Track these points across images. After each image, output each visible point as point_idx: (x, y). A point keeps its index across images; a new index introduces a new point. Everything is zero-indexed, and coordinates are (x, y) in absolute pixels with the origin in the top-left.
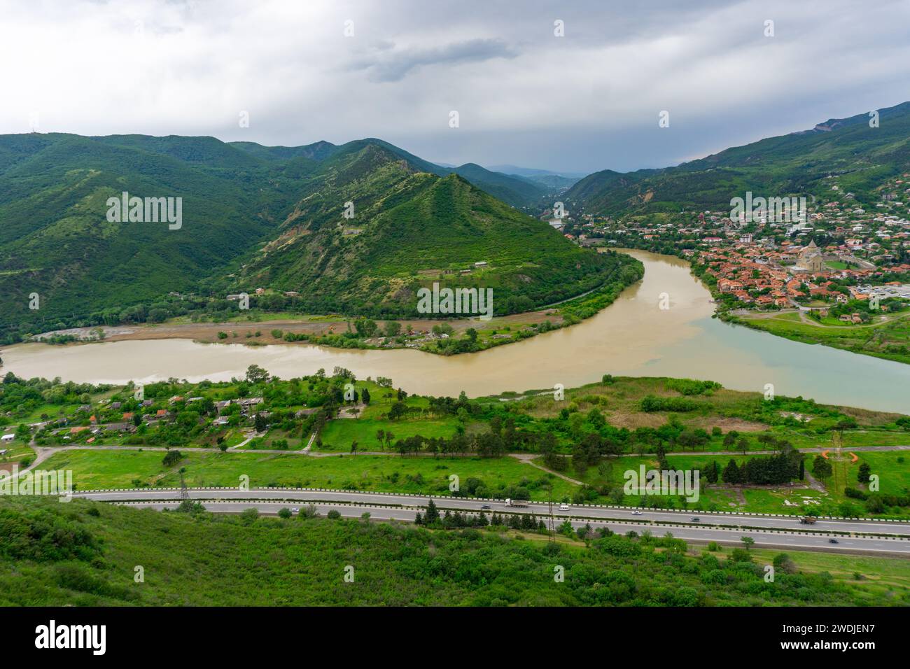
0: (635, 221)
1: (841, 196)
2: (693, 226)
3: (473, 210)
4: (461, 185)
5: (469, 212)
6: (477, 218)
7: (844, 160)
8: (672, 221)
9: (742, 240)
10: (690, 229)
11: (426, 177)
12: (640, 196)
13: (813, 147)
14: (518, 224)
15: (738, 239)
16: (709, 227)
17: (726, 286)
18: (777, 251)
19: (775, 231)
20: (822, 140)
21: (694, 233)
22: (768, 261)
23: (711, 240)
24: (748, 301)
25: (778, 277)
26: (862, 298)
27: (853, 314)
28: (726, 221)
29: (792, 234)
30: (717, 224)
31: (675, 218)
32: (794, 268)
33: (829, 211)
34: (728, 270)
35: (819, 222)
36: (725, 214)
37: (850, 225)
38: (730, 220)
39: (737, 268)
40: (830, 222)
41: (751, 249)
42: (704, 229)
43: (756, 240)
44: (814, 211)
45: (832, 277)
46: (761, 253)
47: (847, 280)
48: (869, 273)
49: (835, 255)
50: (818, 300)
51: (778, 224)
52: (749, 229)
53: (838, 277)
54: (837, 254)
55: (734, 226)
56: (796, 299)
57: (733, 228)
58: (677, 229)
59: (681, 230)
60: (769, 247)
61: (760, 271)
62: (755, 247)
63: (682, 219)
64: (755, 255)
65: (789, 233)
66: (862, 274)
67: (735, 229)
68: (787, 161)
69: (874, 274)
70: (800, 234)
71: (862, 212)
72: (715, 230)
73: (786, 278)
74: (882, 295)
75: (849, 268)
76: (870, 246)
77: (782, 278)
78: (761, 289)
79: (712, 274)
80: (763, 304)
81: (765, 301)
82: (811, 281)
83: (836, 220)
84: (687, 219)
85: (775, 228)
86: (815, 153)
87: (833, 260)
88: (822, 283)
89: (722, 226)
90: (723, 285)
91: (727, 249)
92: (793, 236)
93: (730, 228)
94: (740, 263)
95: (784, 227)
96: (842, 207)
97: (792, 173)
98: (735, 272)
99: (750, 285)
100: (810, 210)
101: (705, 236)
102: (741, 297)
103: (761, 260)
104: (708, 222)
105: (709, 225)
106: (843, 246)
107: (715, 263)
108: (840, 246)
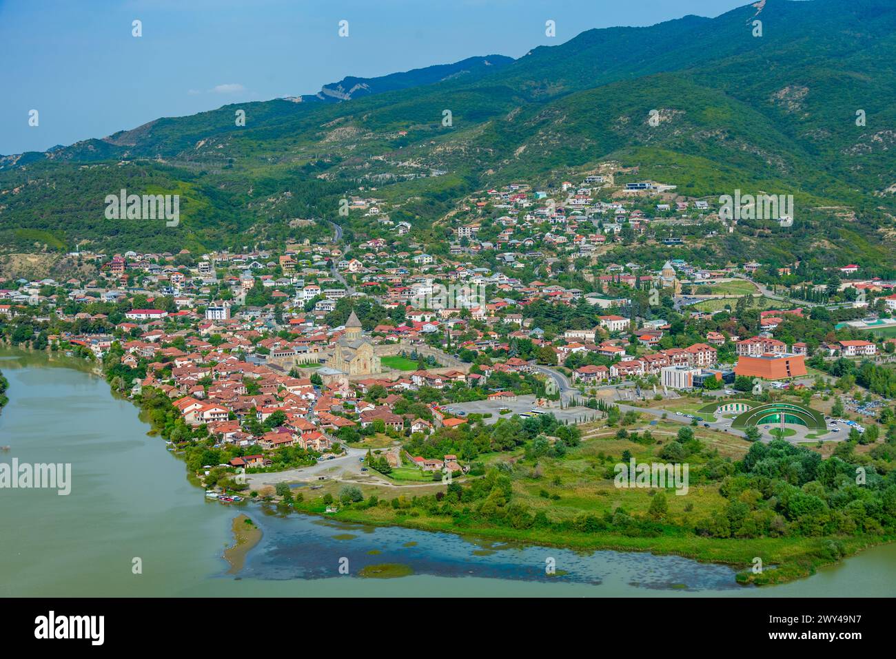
1: (388, 227)
2: (103, 284)
7: (381, 158)
8: (53, 272)
9: (209, 315)
10: (92, 290)
13: (324, 129)
15: (201, 312)
16: (137, 286)
17: (191, 413)
18: (285, 336)
19: (275, 294)
20: (341, 116)
21: (105, 299)
22: (267, 357)
23: (143, 316)
24: (244, 443)
25: (295, 390)
26: (455, 424)
27: (446, 456)
28: (173, 273)
29: (305, 301)
30: (155, 280)
31: (60, 266)
32: (322, 370)
33: (371, 256)
34: (192, 378)
35: (354, 278)
36: (167, 259)
37: (408, 284)
38: (181, 271)
39: (208, 373)
40: (374, 278)
41: (231, 334)
42: (126, 291)
43: (238, 314)
44: (343, 256)
45: (396, 386)
46: (254, 341)
47: (424, 392)
48: (459, 377)
49: (392, 342)
50: (378, 434)
51: (278, 280)
52: (221, 292)
53: (406, 386)
54: (396, 340)
55: (190, 284)
56: (335, 434)
57: (188, 288)
58: (66, 290)
59: (76, 292)
60: (266, 329)
61: (258, 379)
62: (237, 329)
63: (76, 269)
64: (242, 346)
65: (301, 301)
66: (447, 379)
67: (192, 291)
68: (278, 154)
69: (467, 379)
70: (322, 302)
71: (427, 259)
72: (150, 294)
73: (311, 391)
74: (486, 416)
75: (421, 368)
76: (451, 324)
77: (304, 391)
78: (265, 416)
79: (160, 390)
80: (276, 448)
81: (279, 441)
82: (359, 396)
83: (385, 273)
84: (87, 268)
85: (273, 289)
86: (327, 141)
87: (389, 354)
88: (380, 400)
89: (165, 283)
90: (186, 410)
91: (182, 334)
92: (310, 307)
93: (181, 288)
94: (214, 364)
95: (291, 286)
96: (391, 247)
97: (291, 179)
98: (206, 383)
99: (241, 410)
100: (336, 254)
101: (130, 305)
102: (229, 435)
103: (254, 356)
104: (133, 277)
105: (138, 282)
106: (404, 324)
107: (159, 366)
108: (400, 326)
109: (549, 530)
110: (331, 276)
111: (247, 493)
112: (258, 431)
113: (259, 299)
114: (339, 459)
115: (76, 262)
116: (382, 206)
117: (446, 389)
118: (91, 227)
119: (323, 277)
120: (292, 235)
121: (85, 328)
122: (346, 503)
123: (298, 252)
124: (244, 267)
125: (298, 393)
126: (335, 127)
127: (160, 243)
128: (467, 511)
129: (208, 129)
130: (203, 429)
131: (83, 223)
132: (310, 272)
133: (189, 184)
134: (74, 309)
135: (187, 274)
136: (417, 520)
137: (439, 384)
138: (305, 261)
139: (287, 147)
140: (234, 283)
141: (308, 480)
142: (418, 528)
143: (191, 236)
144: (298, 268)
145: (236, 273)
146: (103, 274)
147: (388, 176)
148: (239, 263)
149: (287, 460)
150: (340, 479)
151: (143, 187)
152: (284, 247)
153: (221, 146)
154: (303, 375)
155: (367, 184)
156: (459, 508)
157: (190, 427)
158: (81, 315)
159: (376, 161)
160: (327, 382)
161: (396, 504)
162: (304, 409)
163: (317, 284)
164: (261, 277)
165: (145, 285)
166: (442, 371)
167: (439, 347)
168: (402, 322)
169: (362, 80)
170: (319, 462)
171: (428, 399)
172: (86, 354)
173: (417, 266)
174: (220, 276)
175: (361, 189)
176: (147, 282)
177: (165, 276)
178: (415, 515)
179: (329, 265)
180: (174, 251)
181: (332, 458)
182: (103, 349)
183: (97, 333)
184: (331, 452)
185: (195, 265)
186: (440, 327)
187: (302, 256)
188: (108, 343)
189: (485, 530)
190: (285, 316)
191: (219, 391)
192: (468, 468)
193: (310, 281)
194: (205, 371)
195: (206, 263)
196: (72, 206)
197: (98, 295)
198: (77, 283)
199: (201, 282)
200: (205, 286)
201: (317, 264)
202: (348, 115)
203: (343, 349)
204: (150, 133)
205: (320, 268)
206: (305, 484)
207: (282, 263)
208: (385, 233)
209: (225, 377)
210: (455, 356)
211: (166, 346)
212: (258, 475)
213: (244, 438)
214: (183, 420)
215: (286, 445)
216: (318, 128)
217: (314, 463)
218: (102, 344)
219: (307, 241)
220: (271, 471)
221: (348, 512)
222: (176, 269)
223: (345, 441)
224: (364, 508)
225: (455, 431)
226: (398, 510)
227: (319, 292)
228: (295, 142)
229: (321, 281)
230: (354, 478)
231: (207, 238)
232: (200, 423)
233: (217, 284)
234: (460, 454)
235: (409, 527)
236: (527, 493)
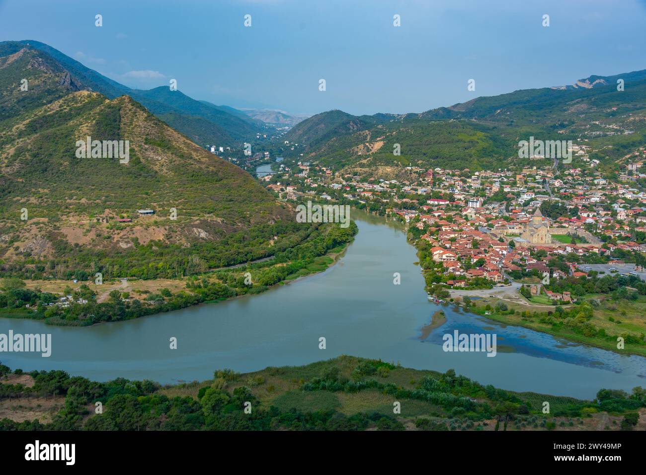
0: (355, 174)
1: (585, 162)
2: (420, 184)
3: (146, 143)
4: (133, 110)
5: (140, 146)
6: (151, 154)
7: (597, 123)
8: (397, 177)
9: (470, 204)
10: (414, 187)
11: (89, 96)
12: (367, 144)
13: (568, 105)
14: (203, 166)
15: (467, 202)
16: (437, 187)
17: (438, 255)
18: (507, 219)
19: (508, 196)
20: (580, 98)
21: (419, 192)
22: (492, 229)
23: (436, 203)
24: (458, 273)
25: (497, 248)
26: (578, 275)
27: (564, 292)
28: (457, 180)
29: (525, 201)
30: (447, 184)
31: (401, 174)
32: (516, 239)
33: (570, 178)
34: (447, 237)
35: (556, 190)
36: (457, 173)
37: (587, 195)
38: (461, 180)
39: (456, 235)
40: (567, 190)
41: (478, 215)
42: (431, 189)
43: (486, 205)
44: (553, 177)
45: (555, 251)
46: (488, 220)
47: (570, 256)
48: (594, 249)
49: (565, 227)
50: (533, 276)
51: (513, 188)
52: (480, 193)
53: (561, 252)
54: (567, 226)
55: (465, 187)
56: (509, 274)
57: (463, 190)
58: (401, 186)
59: (406, 188)
60: (498, 214)
61: (480, 241)
62: (482, 213)
63: (408, 176)
64: (481, 223)
65: (522, 200)
66: (587, 250)
67: (465, 191)
68: (539, 118)
69: (599, 251)
70: (534, 202)
71: (603, 182)
72: (443, 191)
73: (505, 249)
74: (601, 273)
75: (573, 243)
76: (603, 219)
77: (501, 249)
78: (475, 260)
79: (428, 241)
80: (474, 277)
81: (476, 274)
82: (532, 254)
83: (575, 188)
84: (414, 175)
85: (509, 192)
86: (569, 112)
87: (561, 233)
88: (542, 258)
89: (452, 186)
90: (435, 253)
91: (452, 213)
92: (527, 204)
93: (460, 189)
94: (461, 230)
95: (519, 192)
96: (583, 174)
97: (542, 133)
98: (453, 240)
99: (464, 256)
100: (550, 176)
101: (430, 196)
102: (451, 268)
103: (486, 228)
104: (437, 181)
105: (438, 184)
106: (575, 218)
107: (434, 229)
108: (572, 218)
109: (604, 339)
110: (543, 188)
111: (448, 299)
112: (468, 267)
113: (499, 198)
114: (506, 287)
115: (409, 172)
116: (587, 150)
117: (584, 255)
118: (425, 154)
119: (538, 188)
120: (528, 164)
121: (405, 206)
122: (498, 310)
123: (528, 173)
124: (497, 180)
125: (498, 250)
126: (575, 104)
127: (457, 165)
128: (561, 323)
129: (505, 103)
130: (441, 263)
131: (421, 152)
132: (531, 185)
133: (483, 133)
134: (403, 196)
135: (465, 182)
136: (532, 325)
137: (580, 252)
138: (530, 178)
139: (546, 114)
140: (488, 188)
141: (484, 296)
142: (531, 328)
143: (475, 161)
144: (526, 182)
145: (491, 183)
146: (421, 179)
147: (598, 133)
148: (495, 178)
149: (477, 284)
150: (501, 298)
151: (456, 134)
152: (522, 171)
153: (508, 113)
154: (507, 241)
155: (584, 137)
156: (557, 321)
157: (434, 262)
158: (404, 200)
159: (594, 124)
160: (517, 245)
161: (524, 315)
162: (498, 259)
163: (534, 192)
164: (504, 186)
165: (441, 186)
166: (586, 245)
167: (591, 232)
168: (575, 216)
169: (600, 78)
170: (494, 287)
171: (570, 260)
172: (402, 220)
173: (595, 185)
174: (482, 184)
175: (579, 140)
176: (442, 185)
177: (453, 182)
178: (532, 322)
179: (544, 182)
180: (462, 169)
181: (502, 286)
182: (411, 218)
183: (411, 210)
184: (502, 283)
185: (470, 177)
186: (596, 221)
187: (530, 176)
188: (413, 215)
189: (568, 335)
190: (510, 208)
191: (457, 245)
192: (575, 300)
193: (531, 190)
194: (455, 234)
195: (476, 177)
196: (418, 143)
197: (416, 190)
198: (408, 183)
199: (471, 186)
200: (472, 189)
201: (537, 181)
202: (584, 97)
203: (530, 228)
204: (473, 105)
205: (538, 183)
206: (482, 298)
207: (517, 179)
208: (583, 165)
209: (464, 238)
210: (599, 238)
211: (442, 219)
212: (459, 290)
213: (459, 271)
214: (432, 258)
215: (480, 277)
216: (565, 104)
217: (491, 288)
218: (410, 215)
219: (535, 168)
220: (466, 289)
221: (497, 316)
222: (459, 179)
223: (513, 278)
224: (506, 314)
225: (576, 279)
226: (523, 318)
227: (533, 196)
228: (551, 112)
229: (536, 190)
230: (509, 298)
231: (484, 163)
232: (440, 260)
233: (479, 188)
234: (574, 292)
235: (527, 327)
236: (602, 318)
